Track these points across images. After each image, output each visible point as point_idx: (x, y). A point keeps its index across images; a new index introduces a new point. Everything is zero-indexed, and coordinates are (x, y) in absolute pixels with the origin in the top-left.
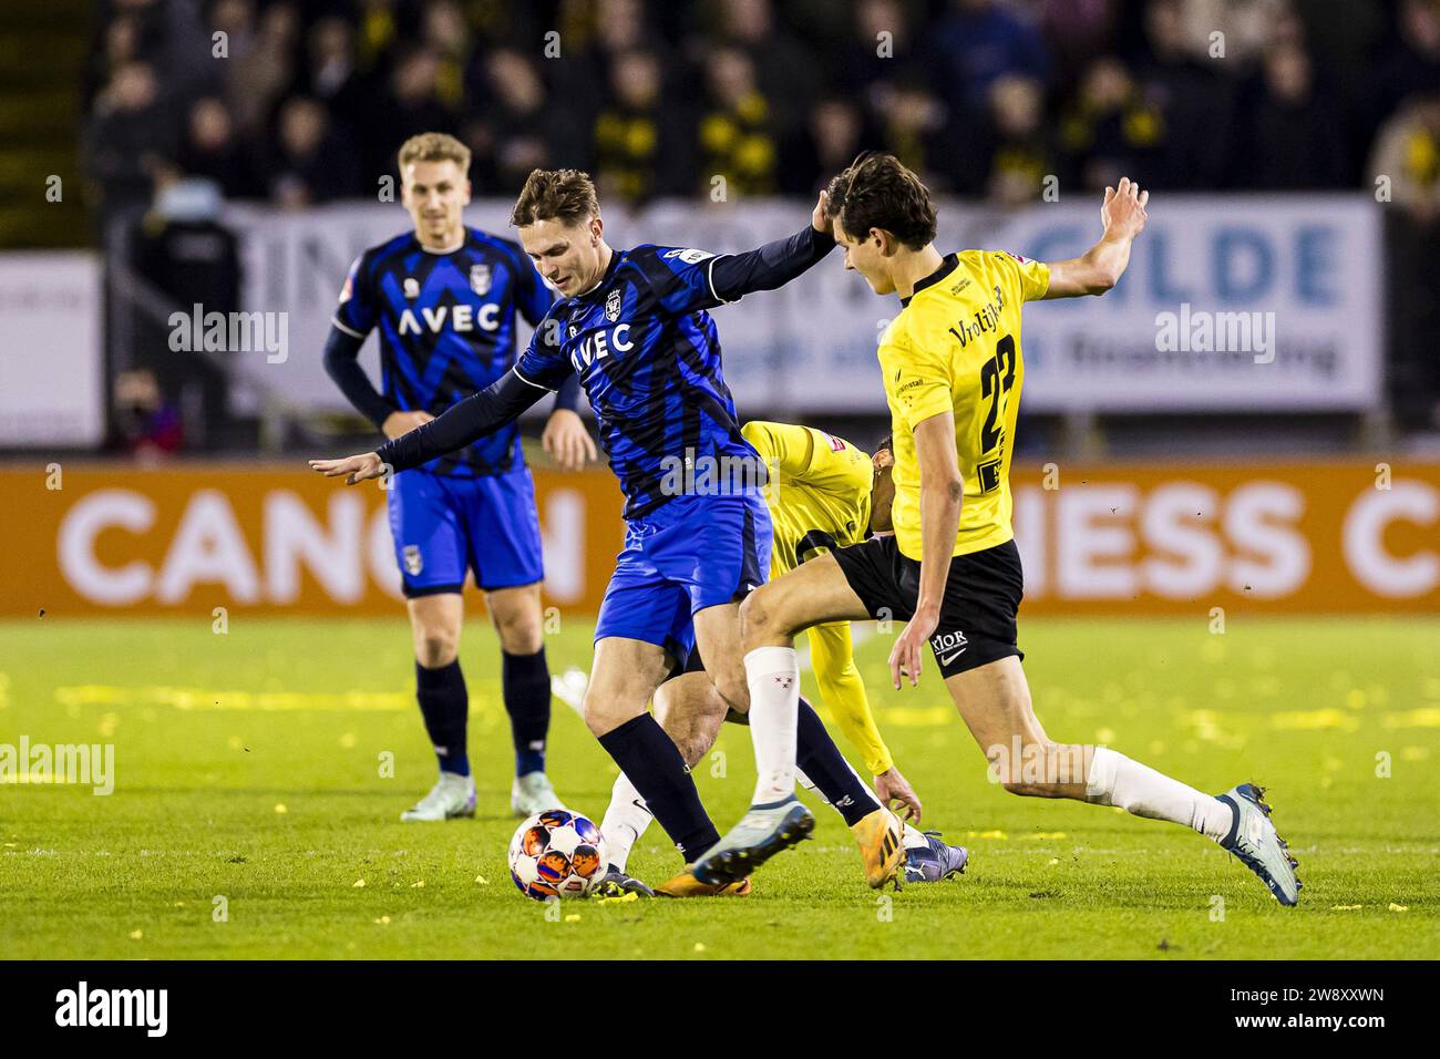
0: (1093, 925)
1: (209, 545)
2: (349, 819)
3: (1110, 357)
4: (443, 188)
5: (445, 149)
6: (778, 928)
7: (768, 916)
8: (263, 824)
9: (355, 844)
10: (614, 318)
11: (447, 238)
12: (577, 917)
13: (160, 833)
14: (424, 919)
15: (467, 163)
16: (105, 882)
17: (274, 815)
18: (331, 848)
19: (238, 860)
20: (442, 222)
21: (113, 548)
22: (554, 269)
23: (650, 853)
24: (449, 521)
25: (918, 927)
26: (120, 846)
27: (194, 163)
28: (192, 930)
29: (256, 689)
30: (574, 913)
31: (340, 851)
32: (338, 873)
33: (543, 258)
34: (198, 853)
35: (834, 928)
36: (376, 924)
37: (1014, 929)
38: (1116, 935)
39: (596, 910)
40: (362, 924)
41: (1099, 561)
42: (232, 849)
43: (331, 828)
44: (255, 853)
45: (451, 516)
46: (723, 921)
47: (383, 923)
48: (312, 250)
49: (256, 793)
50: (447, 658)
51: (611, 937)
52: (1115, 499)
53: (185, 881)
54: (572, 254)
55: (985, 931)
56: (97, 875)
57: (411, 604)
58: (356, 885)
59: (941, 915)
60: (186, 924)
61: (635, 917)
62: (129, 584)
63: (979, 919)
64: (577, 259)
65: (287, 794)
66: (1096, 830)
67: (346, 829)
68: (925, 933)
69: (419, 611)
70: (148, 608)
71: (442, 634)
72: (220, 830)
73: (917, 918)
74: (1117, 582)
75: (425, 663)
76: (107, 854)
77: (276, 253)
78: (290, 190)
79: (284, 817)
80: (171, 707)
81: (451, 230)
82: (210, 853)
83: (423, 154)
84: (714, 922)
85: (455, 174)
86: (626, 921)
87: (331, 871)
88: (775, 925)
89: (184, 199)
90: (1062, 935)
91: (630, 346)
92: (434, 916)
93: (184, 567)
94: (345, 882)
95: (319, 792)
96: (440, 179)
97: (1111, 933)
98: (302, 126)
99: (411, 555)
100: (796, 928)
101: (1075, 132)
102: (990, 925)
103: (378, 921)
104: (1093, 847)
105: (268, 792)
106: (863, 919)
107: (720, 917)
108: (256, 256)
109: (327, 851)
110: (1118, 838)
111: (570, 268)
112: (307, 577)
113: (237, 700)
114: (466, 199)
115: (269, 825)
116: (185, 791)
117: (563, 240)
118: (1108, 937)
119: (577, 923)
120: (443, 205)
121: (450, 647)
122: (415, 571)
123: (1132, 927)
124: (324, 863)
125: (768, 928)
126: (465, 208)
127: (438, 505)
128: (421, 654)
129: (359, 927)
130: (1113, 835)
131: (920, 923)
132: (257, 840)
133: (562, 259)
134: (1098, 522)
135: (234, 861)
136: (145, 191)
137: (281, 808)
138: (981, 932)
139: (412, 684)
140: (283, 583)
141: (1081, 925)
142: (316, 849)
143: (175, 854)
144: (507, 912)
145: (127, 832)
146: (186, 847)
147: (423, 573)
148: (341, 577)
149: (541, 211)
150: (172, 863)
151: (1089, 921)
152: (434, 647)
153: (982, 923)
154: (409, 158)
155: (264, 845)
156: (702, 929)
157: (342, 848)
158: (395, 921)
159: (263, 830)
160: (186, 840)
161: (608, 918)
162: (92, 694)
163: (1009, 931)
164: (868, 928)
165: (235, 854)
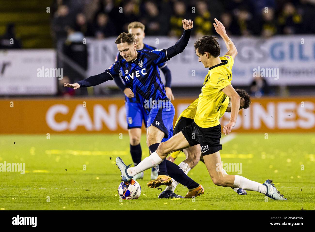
0: (286, 204)
1: (81, 117)
2: (113, 181)
3: (290, 73)
4: (138, 34)
5: (138, 25)
6: (213, 205)
7: (211, 203)
8: (93, 182)
9: (115, 186)
10: (141, 67)
11: (139, 46)
12: (166, 203)
13: (70, 184)
14: (131, 204)
15: (144, 28)
16: (57, 196)
17: (96, 180)
18: (109, 187)
19: (88, 190)
20: (138, 42)
21: (59, 118)
22: (125, 54)
23: (183, 188)
24: (139, 111)
25: (245, 205)
26: (60, 187)
27: (77, 28)
28: (77, 206)
29: (92, 150)
30: (166, 202)
31: (111, 188)
32: (111, 193)
33: (123, 52)
34: (79, 188)
35: (226, 205)
36: (120, 205)
37: (268, 205)
38: (291, 207)
39: (171, 201)
40: (116, 205)
41: (287, 120)
42: (86, 188)
43: (109, 183)
44: (92, 188)
45: (139, 110)
46: (200, 204)
47: (121, 205)
48: (105, 49)
49: (92, 175)
50: (138, 143)
51: (174, 208)
52: (291, 106)
53: (75, 195)
54: (129, 51)
55: (261, 206)
56: (55, 194)
57: (129, 130)
58: (115, 196)
59: (250, 202)
60: (76, 205)
61: (180, 203)
62: (62, 126)
63: (259, 203)
64: (130, 52)
65: (99, 175)
66: (287, 182)
67: (113, 183)
68: (247, 206)
69: (131, 132)
70: (67, 132)
71: (136, 138)
72: (83, 183)
73: (245, 203)
74: (292, 125)
75: (132, 144)
76: (57, 189)
77: (96, 49)
78: (100, 35)
79: (99, 180)
80: (72, 155)
81: (140, 44)
82: (81, 188)
83: (133, 27)
84: (198, 204)
85: (141, 31)
86: (178, 204)
87: (109, 192)
88: (212, 205)
89: (75, 37)
90: (279, 207)
91: (146, 73)
92: (133, 203)
93: (76, 122)
94: (112, 195)
95: (106, 174)
96: (137, 32)
97: (290, 206)
98: (102, 20)
99: (130, 119)
100: (217, 205)
101: (282, 20)
102: (262, 204)
103: (120, 204)
104: (286, 186)
105: (95, 174)
106: (233, 203)
107: (200, 203)
108: (92, 50)
109: (108, 188)
110: (292, 184)
111: (129, 54)
112: (104, 125)
113: (87, 153)
114: (144, 37)
115: (94, 182)
116: (76, 174)
117: (127, 48)
118: (290, 207)
119: (166, 204)
120: (138, 38)
121: (138, 141)
122: (131, 123)
123: (295, 205)
124: (108, 191)
125: (211, 205)
126: (144, 39)
127: (137, 108)
128: (131, 142)
129: (116, 206)
130: (291, 184)
131: (246, 204)
132: (92, 186)
133: (127, 52)
134: (287, 111)
135: (87, 190)
136: (65, 35)
137: (98, 178)
138: (260, 206)
139: (129, 149)
140: (98, 126)
141: (283, 204)
142: (106, 188)
143: (73, 189)
144: (150, 202)
145: (62, 184)
146: (76, 187)
147: (133, 123)
148: (112, 124)
149: (123, 40)
150: (73, 191)
151: (285, 204)
152: (134, 141)
153: (260, 204)
154: (130, 27)
155: (94, 187)
156: (195, 206)
157: (112, 187)
158: (124, 204)
159: (94, 183)
160: (76, 186)
161: (173, 203)
162: (54, 152)
163: (267, 206)
164: (234, 205)
165: (87, 189)
